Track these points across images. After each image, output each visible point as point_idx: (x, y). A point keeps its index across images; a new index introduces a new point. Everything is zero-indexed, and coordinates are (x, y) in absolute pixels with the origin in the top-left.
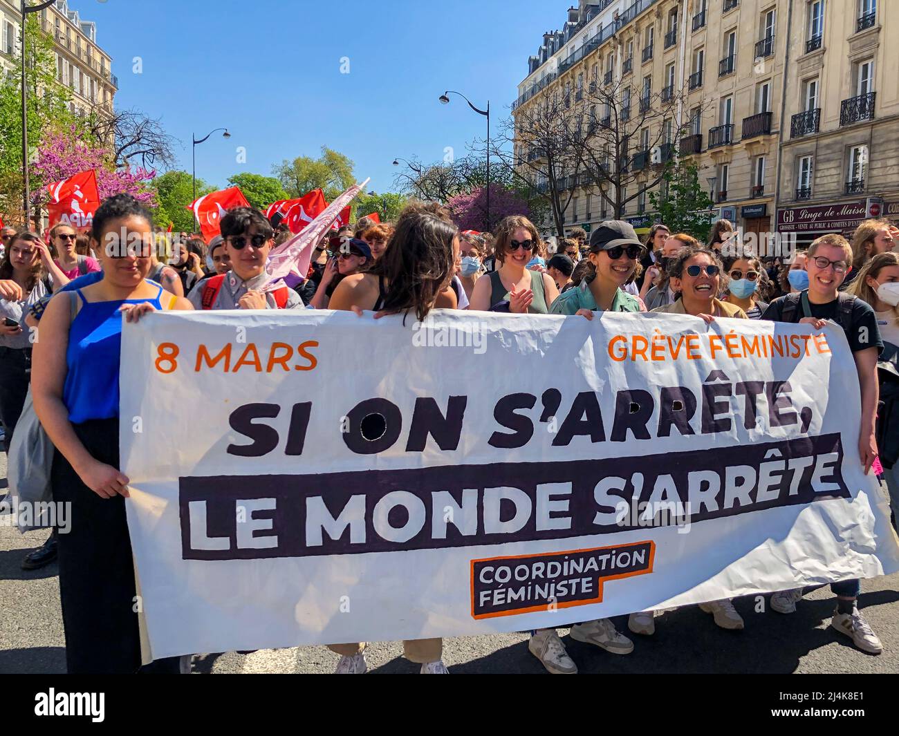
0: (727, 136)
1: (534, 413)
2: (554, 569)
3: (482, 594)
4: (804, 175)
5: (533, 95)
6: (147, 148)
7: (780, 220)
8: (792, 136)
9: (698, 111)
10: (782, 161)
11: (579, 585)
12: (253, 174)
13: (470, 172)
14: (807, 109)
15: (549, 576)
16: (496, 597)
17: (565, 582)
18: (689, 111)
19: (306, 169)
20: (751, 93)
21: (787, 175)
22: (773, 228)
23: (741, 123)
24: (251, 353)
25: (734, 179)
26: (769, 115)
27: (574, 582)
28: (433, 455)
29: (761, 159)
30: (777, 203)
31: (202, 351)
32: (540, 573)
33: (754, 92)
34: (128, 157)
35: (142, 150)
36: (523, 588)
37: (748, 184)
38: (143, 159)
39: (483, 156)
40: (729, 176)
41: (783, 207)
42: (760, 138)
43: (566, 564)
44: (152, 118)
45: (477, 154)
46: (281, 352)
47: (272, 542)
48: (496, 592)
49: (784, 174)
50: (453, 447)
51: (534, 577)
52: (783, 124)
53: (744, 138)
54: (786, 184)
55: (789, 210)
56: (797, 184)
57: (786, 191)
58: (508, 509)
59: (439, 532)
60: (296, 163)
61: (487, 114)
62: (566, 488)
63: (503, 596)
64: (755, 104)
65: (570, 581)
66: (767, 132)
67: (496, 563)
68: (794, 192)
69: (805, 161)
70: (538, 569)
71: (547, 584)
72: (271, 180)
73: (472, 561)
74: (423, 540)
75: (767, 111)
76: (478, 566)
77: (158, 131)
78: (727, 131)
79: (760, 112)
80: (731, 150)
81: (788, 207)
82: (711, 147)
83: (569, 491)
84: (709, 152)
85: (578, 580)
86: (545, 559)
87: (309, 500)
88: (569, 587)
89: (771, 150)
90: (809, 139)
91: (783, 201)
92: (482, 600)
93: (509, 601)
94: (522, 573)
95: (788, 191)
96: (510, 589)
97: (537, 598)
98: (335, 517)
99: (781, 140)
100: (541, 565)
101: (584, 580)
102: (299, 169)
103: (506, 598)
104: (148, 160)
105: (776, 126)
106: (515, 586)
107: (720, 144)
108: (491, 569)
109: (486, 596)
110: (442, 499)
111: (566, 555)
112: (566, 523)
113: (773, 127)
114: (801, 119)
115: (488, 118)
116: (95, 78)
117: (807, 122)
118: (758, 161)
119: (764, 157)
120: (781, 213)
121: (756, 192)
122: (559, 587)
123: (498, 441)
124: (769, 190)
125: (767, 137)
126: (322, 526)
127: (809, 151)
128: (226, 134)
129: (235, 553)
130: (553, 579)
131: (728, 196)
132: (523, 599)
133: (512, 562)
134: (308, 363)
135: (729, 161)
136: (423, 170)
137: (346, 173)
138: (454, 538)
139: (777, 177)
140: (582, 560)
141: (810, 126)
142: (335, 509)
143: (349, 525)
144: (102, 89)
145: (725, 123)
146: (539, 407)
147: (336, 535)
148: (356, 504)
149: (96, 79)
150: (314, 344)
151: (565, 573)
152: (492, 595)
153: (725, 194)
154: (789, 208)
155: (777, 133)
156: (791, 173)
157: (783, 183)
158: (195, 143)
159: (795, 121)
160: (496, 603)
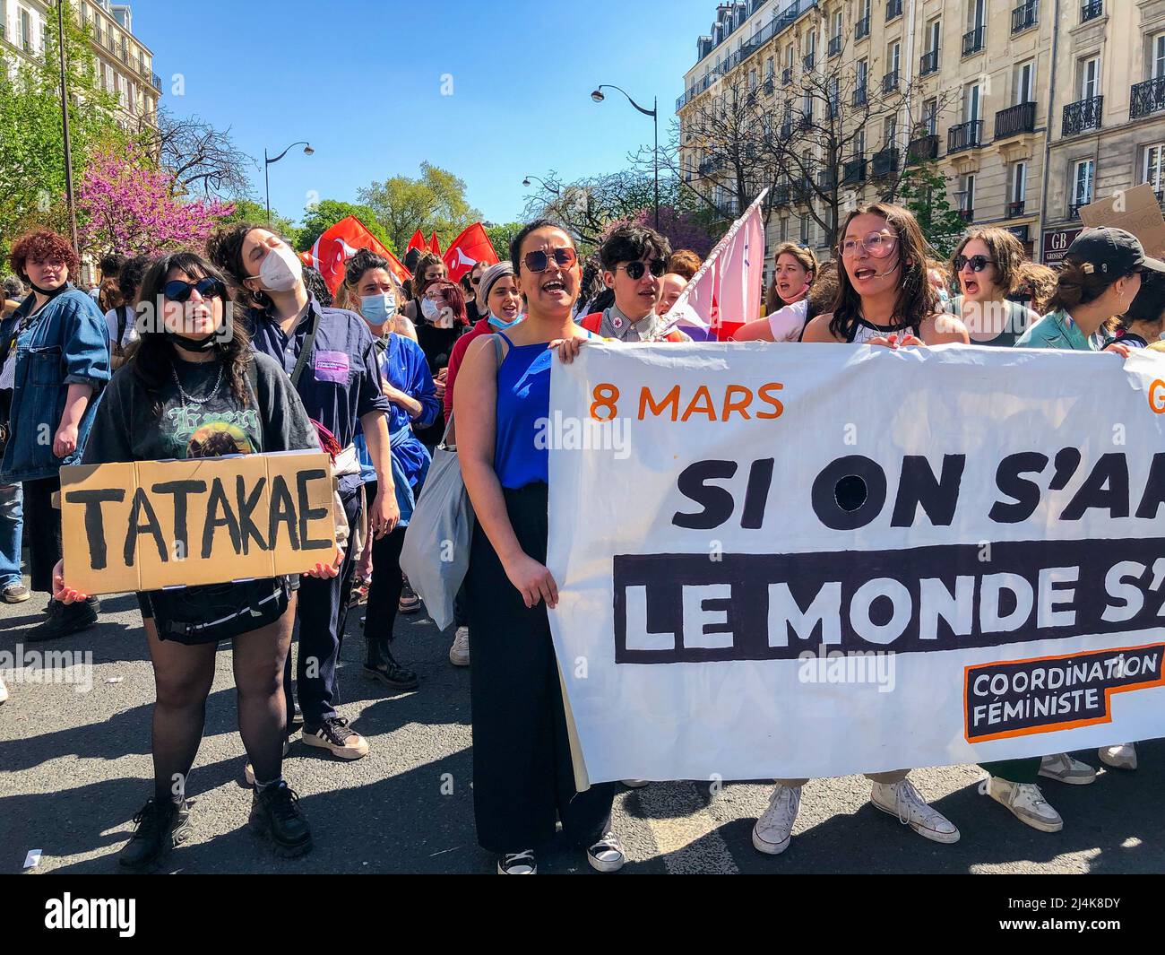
0: (973, 136)
1: (1042, 479)
2: (1056, 678)
3: (977, 709)
4: (1081, 188)
5: (705, 88)
6: (211, 170)
7: (1047, 246)
8: (1065, 133)
9: (932, 105)
10: (1051, 168)
11: (1082, 698)
12: (339, 200)
13: (625, 193)
14: (1084, 97)
15: (1051, 686)
16: (992, 713)
17: (1068, 695)
18: (921, 105)
19: (402, 194)
20: (1006, 78)
21: (1056, 185)
22: (1037, 257)
23: (993, 119)
24: (703, 397)
25: (982, 193)
26: (1032, 106)
27: (1076, 694)
28: (922, 533)
29: (1020, 167)
30: (1043, 224)
31: (646, 394)
32: (1040, 682)
33: (1010, 76)
34: (187, 182)
35: (204, 173)
36: (1021, 702)
37: (1002, 200)
38: (206, 185)
39: (651, 169)
40: (976, 189)
41: (1052, 229)
42: (1020, 138)
43: (1069, 670)
44: (218, 129)
45: (642, 167)
46: (738, 398)
47: (725, 640)
48: (992, 706)
49: (1053, 185)
50: (947, 521)
51: (1033, 688)
52: (1051, 118)
53: (998, 137)
54: (1055, 198)
55: (1059, 233)
56: (1071, 199)
57: (1056, 207)
58: (1007, 602)
59: (928, 631)
60: (389, 185)
61: (654, 114)
62: (1071, 574)
63: (999, 712)
64: (1013, 92)
65: (1074, 693)
66: (1029, 128)
67: (992, 670)
68: (1067, 209)
69: (1082, 167)
70: (1038, 677)
71: (1048, 697)
72: (360, 208)
73: (966, 668)
74: (909, 642)
75: (1029, 101)
76: (972, 673)
77: (225, 148)
78: (973, 129)
79: (1019, 102)
80: (979, 155)
81: (1058, 229)
82: (951, 152)
83: (1075, 578)
84: (949, 158)
85: (1081, 692)
86: (1046, 664)
87: (772, 588)
88: (1071, 700)
89: (1036, 153)
90: (1086, 136)
91: (1051, 221)
92: (977, 717)
93: (1006, 719)
94: (1020, 682)
95: (1057, 207)
96: (1007, 703)
97: (1036, 715)
98: (804, 610)
99: (1049, 140)
100: (1041, 671)
101: (1088, 692)
102: (393, 193)
103: (1001, 715)
104: (212, 186)
105: (1042, 121)
106: (1012, 698)
107: (964, 148)
108: (986, 678)
109: (980, 712)
110: (932, 588)
111: (1070, 659)
112: (1068, 618)
113: (1038, 122)
114: (1077, 111)
115: (655, 120)
116: (132, 79)
117: (1084, 114)
118: (1015, 169)
119: (1024, 163)
120: (1048, 237)
121: (1013, 211)
122: (1062, 702)
123: (1000, 513)
124: (1031, 206)
125: (1029, 136)
126: (787, 621)
127: (1088, 152)
128: (308, 150)
129: (681, 654)
130: (1056, 690)
131: (975, 215)
132: (1021, 717)
133: (1009, 669)
134: (772, 409)
135: (976, 169)
136: (562, 190)
137: (455, 197)
138: (947, 639)
139: (1042, 190)
140: (1085, 666)
141: (1088, 118)
142: (804, 599)
143: (820, 620)
144: (141, 95)
145: (970, 119)
146: (1050, 471)
147: (804, 633)
148: (830, 592)
149: (135, 80)
150: (778, 386)
151: (1068, 684)
152: (986, 712)
153: (970, 213)
154: (1059, 231)
155: (1044, 129)
156: (1063, 184)
157: (1051, 198)
158: (267, 161)
159: (1068, 114)
160: (991, 721)
